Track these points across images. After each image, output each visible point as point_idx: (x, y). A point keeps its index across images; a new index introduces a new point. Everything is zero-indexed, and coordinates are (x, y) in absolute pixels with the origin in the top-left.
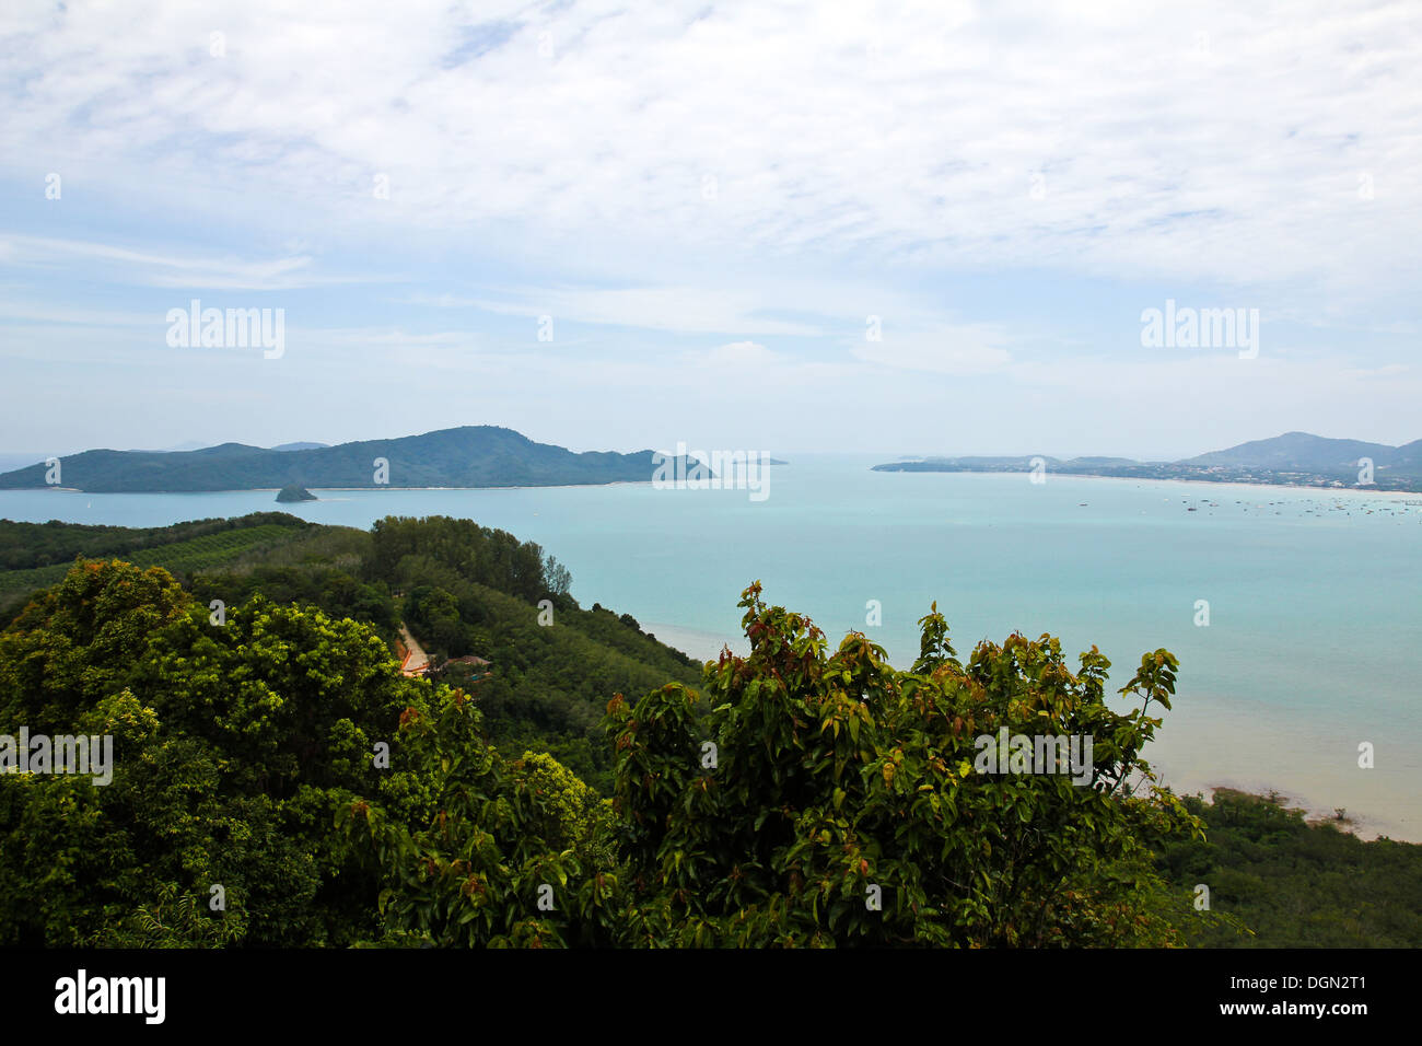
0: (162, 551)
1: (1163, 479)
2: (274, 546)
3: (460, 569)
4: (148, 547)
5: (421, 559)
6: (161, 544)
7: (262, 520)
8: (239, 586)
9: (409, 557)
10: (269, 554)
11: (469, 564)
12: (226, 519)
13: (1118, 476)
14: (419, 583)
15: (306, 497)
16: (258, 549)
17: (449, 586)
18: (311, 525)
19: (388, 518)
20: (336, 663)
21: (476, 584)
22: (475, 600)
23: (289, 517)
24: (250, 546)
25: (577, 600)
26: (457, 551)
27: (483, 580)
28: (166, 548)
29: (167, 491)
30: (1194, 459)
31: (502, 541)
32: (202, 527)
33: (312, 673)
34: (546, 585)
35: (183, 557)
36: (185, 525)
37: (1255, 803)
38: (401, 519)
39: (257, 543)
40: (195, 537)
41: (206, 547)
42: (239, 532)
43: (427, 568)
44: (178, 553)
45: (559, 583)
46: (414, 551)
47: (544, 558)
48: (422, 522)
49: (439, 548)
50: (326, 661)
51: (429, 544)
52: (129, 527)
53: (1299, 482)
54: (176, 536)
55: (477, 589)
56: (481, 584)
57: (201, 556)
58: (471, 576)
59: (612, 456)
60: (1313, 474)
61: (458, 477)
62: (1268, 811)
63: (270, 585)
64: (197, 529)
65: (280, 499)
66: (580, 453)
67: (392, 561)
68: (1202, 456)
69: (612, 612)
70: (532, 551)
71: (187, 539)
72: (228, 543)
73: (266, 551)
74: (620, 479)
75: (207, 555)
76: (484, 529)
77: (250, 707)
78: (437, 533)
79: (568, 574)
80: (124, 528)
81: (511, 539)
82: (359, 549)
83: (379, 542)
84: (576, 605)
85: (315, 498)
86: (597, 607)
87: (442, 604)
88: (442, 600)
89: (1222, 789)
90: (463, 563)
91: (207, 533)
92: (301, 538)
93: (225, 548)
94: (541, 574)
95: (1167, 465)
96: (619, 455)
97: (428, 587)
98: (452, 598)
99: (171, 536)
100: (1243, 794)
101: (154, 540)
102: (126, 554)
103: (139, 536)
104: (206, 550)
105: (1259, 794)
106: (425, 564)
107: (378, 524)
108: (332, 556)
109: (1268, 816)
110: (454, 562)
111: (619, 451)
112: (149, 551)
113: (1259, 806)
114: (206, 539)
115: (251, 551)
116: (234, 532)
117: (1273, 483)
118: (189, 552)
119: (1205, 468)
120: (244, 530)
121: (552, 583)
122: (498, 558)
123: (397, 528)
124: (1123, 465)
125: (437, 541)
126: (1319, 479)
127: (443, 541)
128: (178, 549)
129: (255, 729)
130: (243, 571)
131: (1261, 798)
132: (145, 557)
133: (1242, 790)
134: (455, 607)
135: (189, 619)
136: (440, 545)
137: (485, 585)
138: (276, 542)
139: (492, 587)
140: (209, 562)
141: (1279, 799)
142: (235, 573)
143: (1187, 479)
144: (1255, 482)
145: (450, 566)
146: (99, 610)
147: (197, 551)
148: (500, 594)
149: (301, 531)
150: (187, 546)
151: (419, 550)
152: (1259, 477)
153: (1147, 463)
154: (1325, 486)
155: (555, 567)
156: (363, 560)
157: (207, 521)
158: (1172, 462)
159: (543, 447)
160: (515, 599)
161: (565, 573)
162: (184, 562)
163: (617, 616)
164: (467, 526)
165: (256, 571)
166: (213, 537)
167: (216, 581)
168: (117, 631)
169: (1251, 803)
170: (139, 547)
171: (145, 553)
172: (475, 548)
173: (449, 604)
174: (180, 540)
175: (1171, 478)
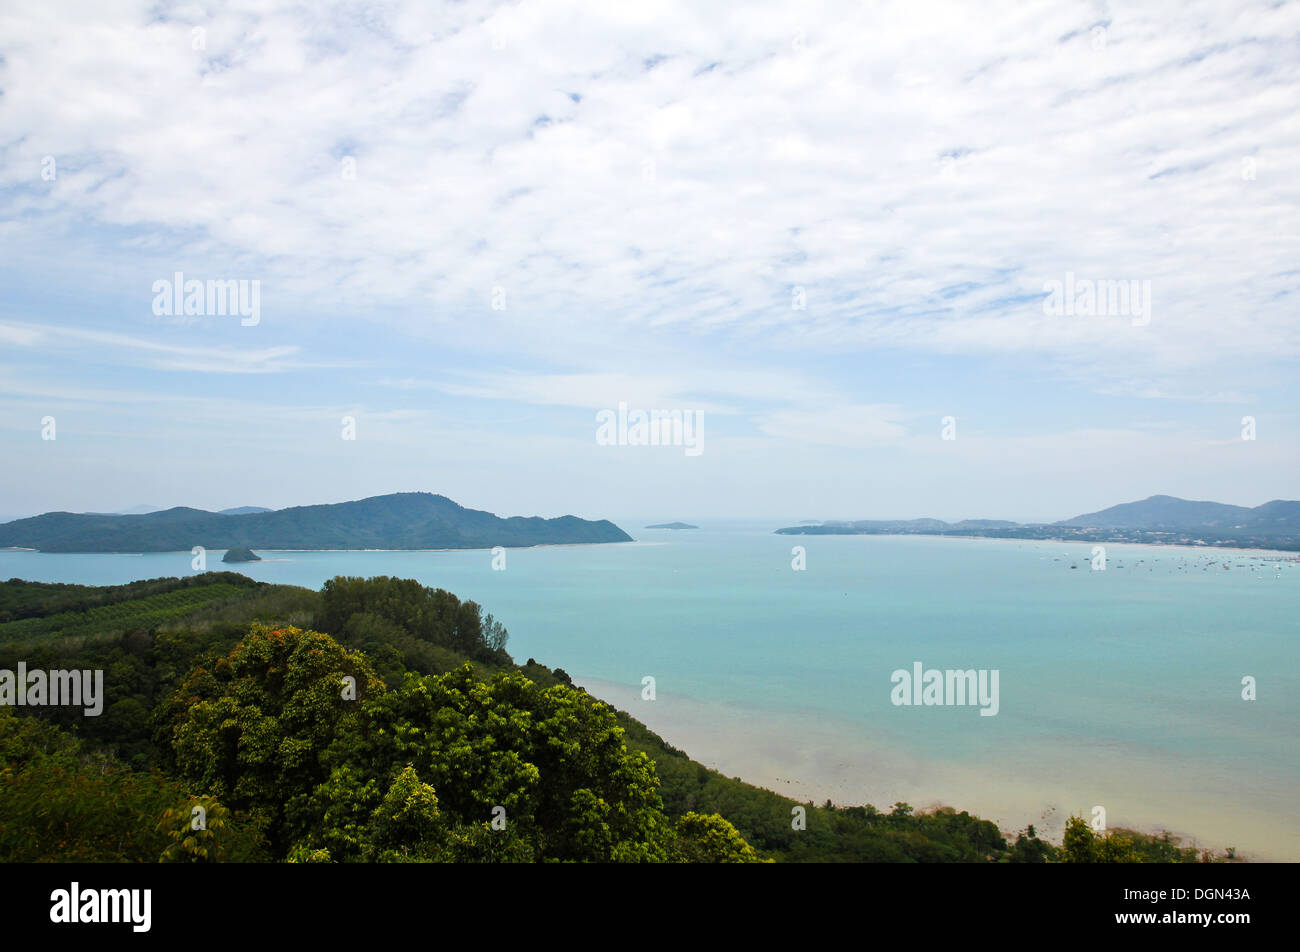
0: (118, 608)
1: (1043, 539)
2: (226, 604)
3: (406, 626)
4: (106, 604)
5: (371, 616)
6: (118, 601)
7: (214, 579)
8: (199, 642)
9: (356, 615)
10: (221, 611)
11: (415, 621)
12: (180, 578)
13: (1001, 537)
14: (367, 640)
15: (250, 557)
16: (210, 606)
17: (395, 642)
18: (260, 584)
19: (338, 579)
20: (573, 731)
21: (421, 640)
22: (420, 655)
23: (239, 576)
24: (202, 604)
25: (511, 655)
26: (404, 609)
27: (426, 636)
28: (122, 605)
29: (121, 551)
30: (1070, 521)
31: (444, 601)
32: (157, 586)
33: (554, 741)
34: (485, 642)
35: (139, 613)
36: (141, 584)
37: (1151, 842)
38: (349, 578)
39: (209, 601)
40: (151, 595)
41: (162, 605)
42: (192, 590)
43: (376, 626)
44: (133, 610)
45: (496, 640)
46: (362, 610)
47: (483, 615)
48: (369, 582)
49: (386, 607)
50: (564, 728)
51: (378, 602)
52: (86, 585)
53: (1166, 541)
54: (132, 594)
55: (421, 645)
56: (426, 640)
57: (157, 613)
58: (416, 633)
59: (536, 521)
60: (1178, 533)
61: (393, 540)
62: (1163, 851)
63: (228, 641)
64: (151, 588)
65: (226, 559)
66: (506, 518)
67: (342, 618)
68: (1076, 518)
69: (545, 667)
70: (472, 609)
71: (142, 597)
72: (181, 601)
73: (218, 609)
74: (543, 542)
75: (162, 612)
76: (428, 589)
77: (506, 778)
78: (384, 592)
79: (505, 631)
80: (82, 586)
81: (453, 598)
82: (307, 608)
83: (330, 600)
84: (511, 660)
85: (260, 559)
86: (531, 662)
87: (390, 659)
88: (391, 655)
89: (1119, 829)
90: (409, 620)
91: (162, 591)
92: (251, 596)
93: (179, 606)
94: (479, 633)
95: (1045, 527)
96: (542, 519)
97: (376, 643)
98: (399, 654)
99: (127, 594)
100: (1138, 833)
101: (111, 596)
102: (84, 610)
103: (97, 594)
104: (160, 607)
105: (1153, 835)
106: (373, 621)
107: (328, 583)
108: (282, 613)
109: (1163, 855)
110: (400, 620)
111: (542, 516)
112: (106, 608)
113: (1155, 846)
114: (161, 597)
115: (204, 609)
116: (187, 590)
117: (1142, 542)
118: (144, 609)
119: (1079, 529)
120: (198, 589)
121: (490, 639)
122: (441, 615)
123: (346, 588)
124: (1004, 527)
125: (385, 600)
126: (1183, 538)
127: (391, 599)
128: (134, 606)
129: (512, 801)
130: (203, 627)
131: (1155, 838)
132: (102, 613)
133: (1136, 830)
134: (402, 662)
135: (423, 688)
136: (387, 603)
137: (430, 641)
138: (227, 600)
139: (435, 643)
140: (164, 618)
141: (1172, 839)
142: (195, 629)
143: (1064, 539)
144: (1126, 542)
145: (397, 624)
146: (292, 678)
147: (151, 608)
148: (443, 650)
149: (251, 590)
150: (142, 604)
151: (367, 608)
152: (1129, 537)
153: (1028, 525)
154: (1190, 544)
155: (493, 625)
156: (315, 617)
157: (162, 580)
158: (1049, 523)
159: (472, 512)
160: (457, 654)
161: (502, 630)
162: (140, 619)
163: (549, 670)
164: (410, 587)
165: (215, 628)
166: (167, 596)
167: (177, 637)
168: (311, 701)
169: (1147, 842)
170: (96, 604)
171: (103, 610)
172: (421, 607)
173: (396, 660)
174: (135, 598)
175: (1049, 538)
